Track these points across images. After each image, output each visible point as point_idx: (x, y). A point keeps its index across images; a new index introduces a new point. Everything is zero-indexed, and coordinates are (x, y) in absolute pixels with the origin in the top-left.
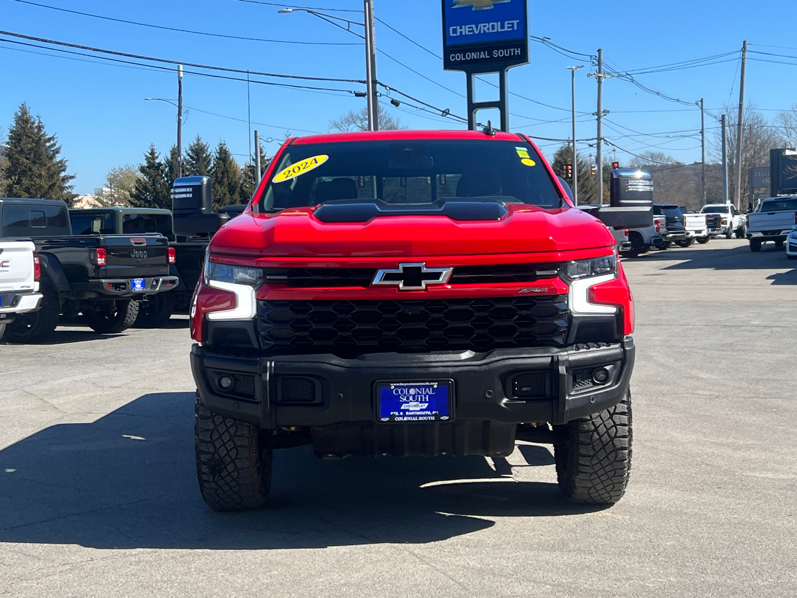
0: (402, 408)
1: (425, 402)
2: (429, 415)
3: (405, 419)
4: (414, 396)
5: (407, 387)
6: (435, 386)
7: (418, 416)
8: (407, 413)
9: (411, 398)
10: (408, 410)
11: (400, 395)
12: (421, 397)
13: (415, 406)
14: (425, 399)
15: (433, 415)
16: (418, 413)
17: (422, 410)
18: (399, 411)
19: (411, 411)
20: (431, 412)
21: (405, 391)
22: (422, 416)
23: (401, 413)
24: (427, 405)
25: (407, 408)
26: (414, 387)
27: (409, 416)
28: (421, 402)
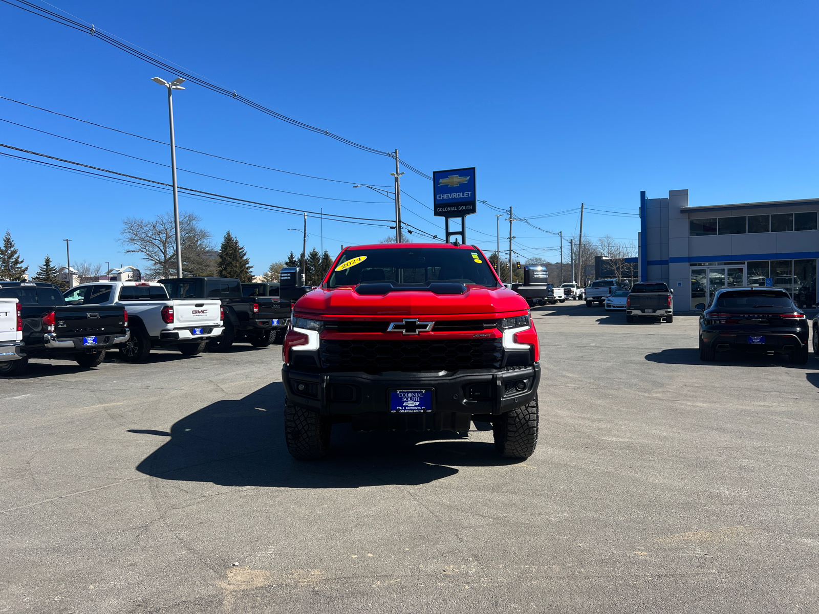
0: (404, 405)
1: (418, 401)
2: (420, 409)
3: (406, 411)
4: (411, 398)
5: (405, 392)
6: (424, 392)
7: (413, 410)
8: (407, 408)
9: (409, 399)
10: (407, 406)
11: (402, 397)
12: (415, 399)
13: (412, 404)
15: (422, 409)
16: (413, 408)
17: (415, 406)
18: (402, 406)
19: (409, 407)
21: (406, 395)
22: (416, 410)
23: (403, 408)
24: (418, 403)
26: (411, 392)
27: (408, 410)
28: (415, 401)
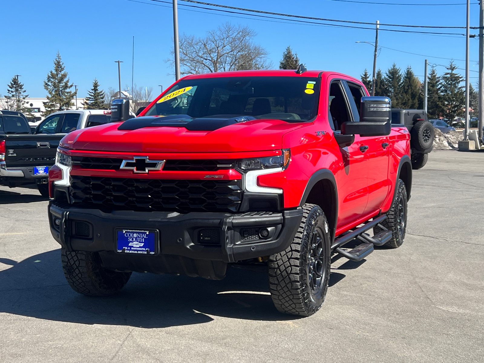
0: (130, 245)
1: (142, 242)
2: (144, 251)
3: (131, 252)
4: (136, 238)
5: (131, 232)
6: (148, 233)
7: (138, 251)
8: (132, 248)
9: (134, 240)
10: (133, 247)
11: (128, 237)
12: (140, 239)
13: (137, 244)
14: (142, 241)
15: (146, 251)
16: (138, 249)
17: (140, 247)
18: (128, 247)
19: (134, 247)
20: (145, 249)
21: (131, 235)
22: (140, 251)
23: (129, 248)
24: (143, 244)
25: (132, 245)
26: (136, 233)
27: (133, 250)
28: (140, 242)
